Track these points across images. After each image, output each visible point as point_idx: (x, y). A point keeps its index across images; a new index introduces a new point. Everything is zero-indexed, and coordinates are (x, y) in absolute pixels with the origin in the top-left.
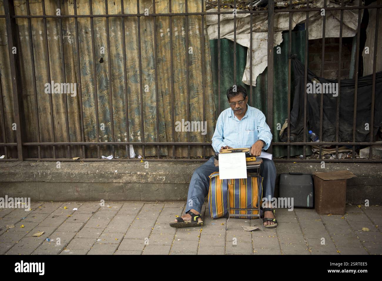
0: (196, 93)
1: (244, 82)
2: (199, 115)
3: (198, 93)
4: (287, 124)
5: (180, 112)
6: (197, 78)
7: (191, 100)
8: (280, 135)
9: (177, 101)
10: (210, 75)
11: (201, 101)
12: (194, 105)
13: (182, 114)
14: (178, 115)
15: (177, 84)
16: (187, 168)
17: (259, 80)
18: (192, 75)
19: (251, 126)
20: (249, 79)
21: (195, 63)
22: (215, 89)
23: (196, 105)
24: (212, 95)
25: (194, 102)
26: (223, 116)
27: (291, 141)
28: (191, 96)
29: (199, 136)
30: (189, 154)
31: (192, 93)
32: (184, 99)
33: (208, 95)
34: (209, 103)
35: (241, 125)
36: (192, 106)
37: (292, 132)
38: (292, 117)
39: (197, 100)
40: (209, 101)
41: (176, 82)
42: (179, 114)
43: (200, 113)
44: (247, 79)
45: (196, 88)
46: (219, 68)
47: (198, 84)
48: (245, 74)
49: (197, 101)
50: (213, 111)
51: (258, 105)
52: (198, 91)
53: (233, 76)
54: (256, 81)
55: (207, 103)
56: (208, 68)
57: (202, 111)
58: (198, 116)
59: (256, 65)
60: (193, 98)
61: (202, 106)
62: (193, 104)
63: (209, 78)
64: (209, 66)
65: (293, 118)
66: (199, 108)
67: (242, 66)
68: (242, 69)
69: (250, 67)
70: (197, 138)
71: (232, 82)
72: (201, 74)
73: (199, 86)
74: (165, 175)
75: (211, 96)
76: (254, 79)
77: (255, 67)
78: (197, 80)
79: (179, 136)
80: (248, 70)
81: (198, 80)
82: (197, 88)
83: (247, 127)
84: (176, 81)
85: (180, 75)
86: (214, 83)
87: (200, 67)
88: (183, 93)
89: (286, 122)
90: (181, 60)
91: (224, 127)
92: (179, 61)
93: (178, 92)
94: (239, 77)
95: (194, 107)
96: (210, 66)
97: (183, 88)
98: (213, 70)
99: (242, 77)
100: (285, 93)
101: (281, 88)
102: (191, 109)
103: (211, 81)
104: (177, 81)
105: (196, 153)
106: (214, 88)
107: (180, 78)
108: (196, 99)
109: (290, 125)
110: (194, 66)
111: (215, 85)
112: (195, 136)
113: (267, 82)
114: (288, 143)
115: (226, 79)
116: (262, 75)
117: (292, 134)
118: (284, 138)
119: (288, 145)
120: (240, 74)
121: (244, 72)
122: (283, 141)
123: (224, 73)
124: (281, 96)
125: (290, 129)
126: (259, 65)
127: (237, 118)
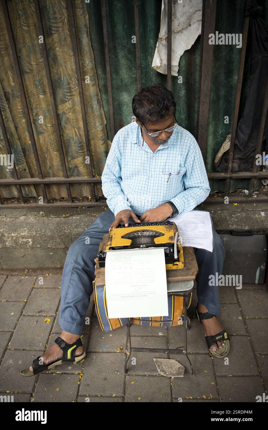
0: (67, 92)
1: (155, 68)
2: (77, 133)
3: (70, 92)
4: (229, 143)
5: (45, 128)
6: (66, 62)
7: (60, 107)
8: (216, 162)
9: (36, 108)
10: (91, 54)
11: (78, 108)
12: (68, 116)
13: (48, 131)
14: (42, 133)
15: (30, 76)
16: (65, 223)
17: (184, 62)
18: (55, 58)
19: (173, 165)
20: (165, 62)
21: (58, 31)
22: (102, 83)
23: (70, 115)
24: (97, 95)
25: (67, 110)
26: (121, 139)
27: (233, 171)
28: (58, 100)
29: (82, 167)
30: (70, 194)
31: (60, 94)
32: (48, 105)
33: (90, 96)
34: (92, 110)
35: (154, 161)
36: (64, 117)
37: (237, 156)
38: (239, 132)
39: (71, 106)
40: (92, 108)
41: (27, 73)
42: (43, 131)
43: (79, 129)
44: (161, 63)
45: (66, 83)
46: (106, 40)
47: (69, 74)
48: (158, 51)
49: (70, 109)
50: (101, 124)
51: (182, 112)
52: (70, 88)
53: (135, 55)
54: (179, 65)
55: (90, 110)
56: (85, 40)
57: (81, 124)
58: (76, 135)
59: (178, 32)
60: (63, 102)
61: (80, 117)
62: (64, 113)
63: (88, 63)
64: (85, 35)
65: (242, 135)
66: (77, 120)
67: (152, 34)
68: (152, 41)
69: (166, 36)
70: (79, 169)
71: (134, 69)
72: (72, 54)
73: (70, 78)
74: (31, 237)
75: (96, 98)
76: (175, 63)
77: (178, 37)
78: (66, 68)
79: (50, 168)
80: (164, 42)
81: (69, 67)
82: (69, 84)
84: (28, 71)
85: (32, 58)
86: (100, 72)
87: (69, 40)
88: (44, 93)
89: (227, 140)
90: (28, 26)
92: (26, 28)
93: (34, 91)
94: (146, 59)
95: (68, 118)
96: (88, 36)
97: (42, 84)
98: (96, 45)
99: (152, 57)
100: (230, 88)
101: (222, 77)
102: (63, 123)
103: (92, 69)
104: (30, 70)
105: (81, 191)
106: (100, 82)
107: (32, 64)
108: (68, 105)
109: (234, 146)
110: (55, 36)
111: (102, 76)
112: (76, 167)
113: (198, 68)
114: (228, 175)
115: (123, 62)
116: (189, 53)
117: (235, 159)
118: (221, 166)
119: (228, 179)
120: (148, 53)
121: (155, 47)
122: (220, 170)
123: (118, 51)
124: (222, 93)
125: (234, 152)
126: (185, 32)
127: (148, 147)
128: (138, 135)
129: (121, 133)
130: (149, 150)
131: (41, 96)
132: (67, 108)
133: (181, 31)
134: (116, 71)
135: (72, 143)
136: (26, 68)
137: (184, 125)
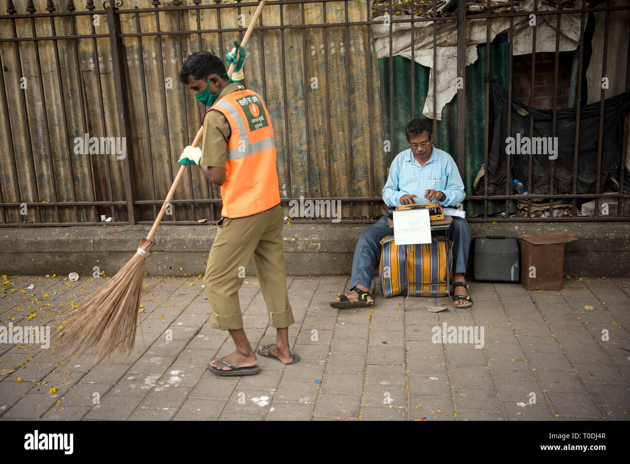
0: (360, 130)
1: (425, 115)
2: (364, 161)
3: (362, 130)
4: (484, 170)
5: (339, 157)
6: (361, 110)
7: (353, 141)
8: (474, 186)
9: (335, 142)
10: (380, 106)
11: (367, 142)
12: (358, 148)
13: (341, 159)
14: (337, 161)
15: (335, 119)
16: (349, 231)
17: (445, 112)
18: (355, 107)
19: (437, 174)
20: (432, 111)
21: (359, 90)
22: (386, 125)
23: (360, 147)
24: (382, 133)
25: (358, 143)
26: (400, 159)
27: (489, 194)
28: (353, 136)
29: (364, 189)
30: (351, 213)
31: (355, 131)
32: (345, 139)
33: (377, 134)
34: (377, 144)
35: (423, 172)
36: (355, 149)
37: (491, 181)
38: (490, 160)
39: (362, 141)
40: (377, 142)
41: (333, 117)
42: (337, 159)
43: (366, 158)
44: (429, 111)
45: (360, 124)
46: (391, 96)
47: (363, 118)
48: (427, 104)
49: (361, 142)
50: (383, 155)
51: (445, 146)
52: (362, 128)
53: (411, 106)
54: (442, 113)
55: (375, 144)
56: (377, 96)
57: (368, 154)
58: (363, 163)
59: (441, 92)
60: (356, 137)
61: (368, 148)
62: (356, 146)
63: (378, 111)
64: (377, 93)
65: (492, 162)
66: (365, 151)
67: (422, 93)
68: (423, 98)
69: (433, 94)
70: (362, 191)
71: (409, 116)
72: (367, 105)
73: (364, 121)
74: (320, 241)
75: (381, 135)
76: (439, 111)
77: (440, 94)
78: (361, 114)
79: (338, 189)
80: (431, 98)
81: (363, 113)
82: (362, 125)
83: (432, 175)
84: (333, 115)
85: (339, 106)
86: (385, 117)
87: (366, 96)
88: (343, 131)
89: (482, 168)
90: (339, 87)
91: (400, 175)
92: (337, 88)
93: (336, 129)
94: (418, 108)
95: (358, 150)
96: (379, 94)
97: (343, 125)
98: (384, 100)
99: (423, 108)
100: (481, 129)
101: (475, 122)
102: (354, 153)
103: (380, 115)
104: (335, 115)
105: (361, 212)
106: (385, 124)
107: (338, 110)
108: (360, 140)
109: (488, 173)
110: (357, 94)
111: (386, 120)
112: (360, 189)
113: (456, 115)
114: (485, 197)
115: (401, 111)
116: (450, 105)
117: (490, 184)
118: (480, 191)
119: (485, 200)
120: (420, 105)
121: (425, 101)
122: (478, 194)
123: (398, 104)
124: (476, 133)
125: (488, 177)
126: (445, 92)
127: (418, 163)
128: (411, 155)
129: (399, 157)
130: (419, 165)
131: (341, 133)
132: (358, 142)
133: (443, 91)
134: (396, 118)
135: (359, 169)
136: (332, 113)
137: (446, 149)
